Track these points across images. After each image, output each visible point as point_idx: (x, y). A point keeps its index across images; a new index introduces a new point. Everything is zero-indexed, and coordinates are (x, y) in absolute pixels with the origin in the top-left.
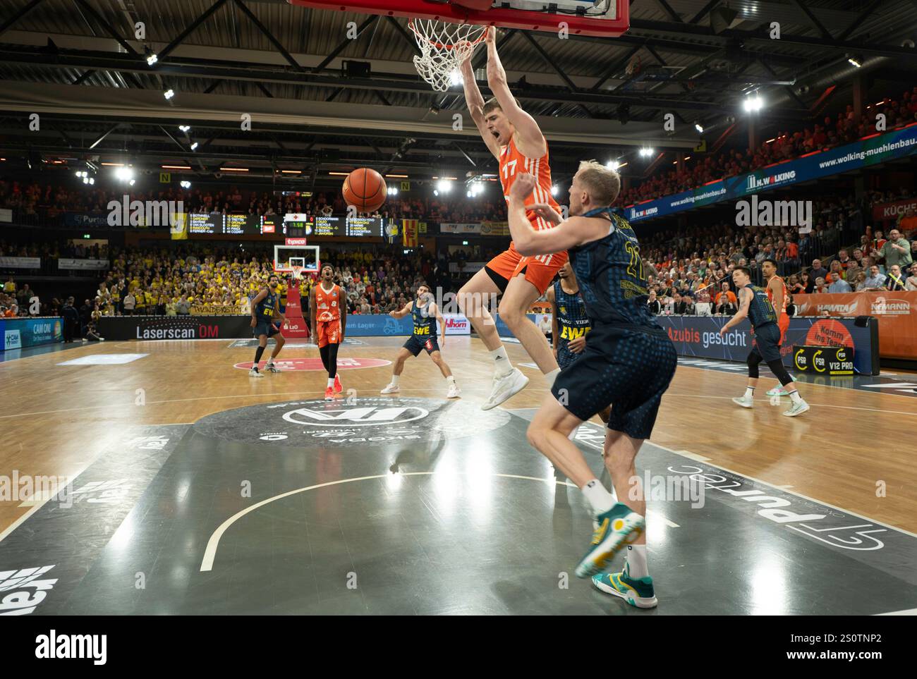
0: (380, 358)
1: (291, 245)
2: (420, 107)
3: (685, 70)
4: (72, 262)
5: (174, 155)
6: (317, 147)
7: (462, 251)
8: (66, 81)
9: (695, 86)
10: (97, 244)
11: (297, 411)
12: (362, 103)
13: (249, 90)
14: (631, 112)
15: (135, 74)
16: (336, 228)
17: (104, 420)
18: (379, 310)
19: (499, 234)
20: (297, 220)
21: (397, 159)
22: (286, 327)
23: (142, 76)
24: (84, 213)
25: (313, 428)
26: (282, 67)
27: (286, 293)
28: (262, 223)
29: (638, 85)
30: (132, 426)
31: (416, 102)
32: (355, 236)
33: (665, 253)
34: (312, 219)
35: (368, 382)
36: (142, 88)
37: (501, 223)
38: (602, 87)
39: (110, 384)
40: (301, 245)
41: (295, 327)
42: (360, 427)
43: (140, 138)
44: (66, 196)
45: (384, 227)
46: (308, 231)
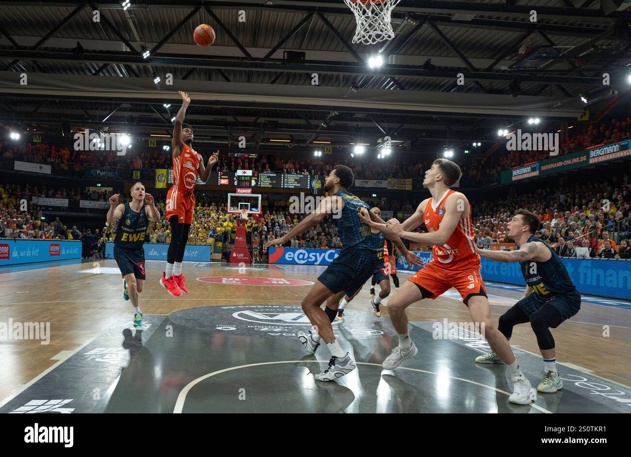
0: (305, 280)
1: (240, 193)
2: (343, 87)
3: (574, 48)
4: (89, 203)
5: (159, 126)
6: (262, 120)
7: (371, 202)
8: (88, 73)
9: (582, 63)
10: (106, 191)
11: (243, 312)
12: (297, 84)
13: (214, 77)
14: (521, 88)
15: (134, 66)
16: (274, 182)
17: (108, 308)
18: (304, 245)
19: (403, 189)
20: (246, 175)
21: (323, 128)
22: (234, 255)
23: (138, 67)
24: (97, 168)
25: (254, 324)
26: (238, 58)
27: (235, 230)
28: (219, 177)
29: (528, 64)
30: (126, 314)
31: (339, 83)
32: (288, 188)
33: (547, 206)
34: (256, 175)
35: (297, 296)
36: (139, 77)
37: (404, 180)
38: (496, 67)
39: (112, 286)
40: (247, 193)
41: (241, 255)
42: (291, 326)
43: (136, 114)
44: (85, 156)
45: (310, 182)
46: (253, 183)
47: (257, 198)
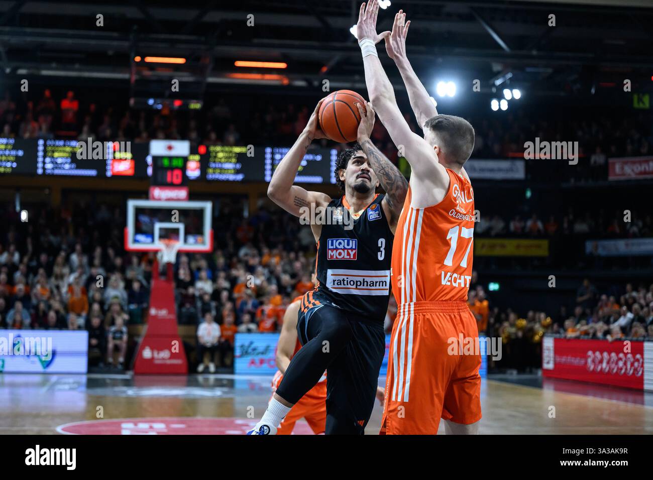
1: (159, 199)
20: (173, 153)
40: (178, 200)
41: (164, 354)
47: (200, 213)
